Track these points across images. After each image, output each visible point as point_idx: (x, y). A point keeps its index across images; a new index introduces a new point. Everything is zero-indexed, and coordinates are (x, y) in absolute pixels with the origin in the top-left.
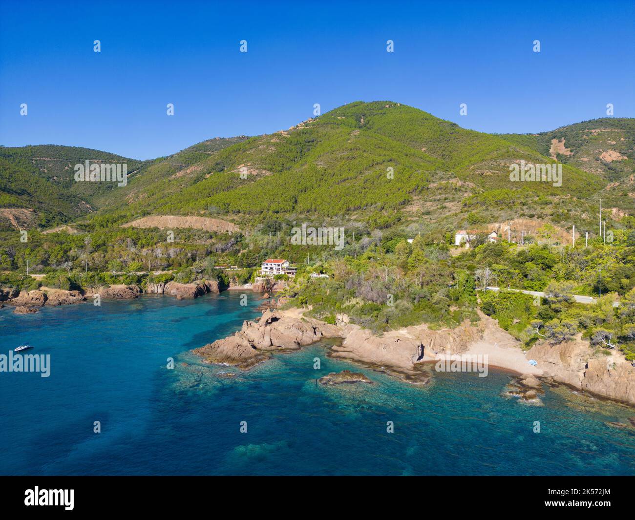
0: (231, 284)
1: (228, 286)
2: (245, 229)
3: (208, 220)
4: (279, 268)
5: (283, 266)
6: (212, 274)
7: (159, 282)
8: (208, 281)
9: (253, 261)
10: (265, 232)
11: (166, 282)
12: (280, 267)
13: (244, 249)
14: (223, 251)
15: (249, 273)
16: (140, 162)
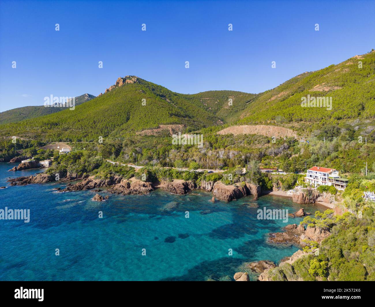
0: (274, 188)
1: (271, 190)
2: (302, 135)
3: (271, 127)
4: (325, 179)
5: (330, 176)
6: (253, 177)
7: (210, 180)
8: (249, 184)
9: (300, 166)
10: (320, 137)
11: (215, 181)
12: (326, 177)
13: (296, 153)
14: (276, 154)
15: (294, 179)
16: (255, 95)
